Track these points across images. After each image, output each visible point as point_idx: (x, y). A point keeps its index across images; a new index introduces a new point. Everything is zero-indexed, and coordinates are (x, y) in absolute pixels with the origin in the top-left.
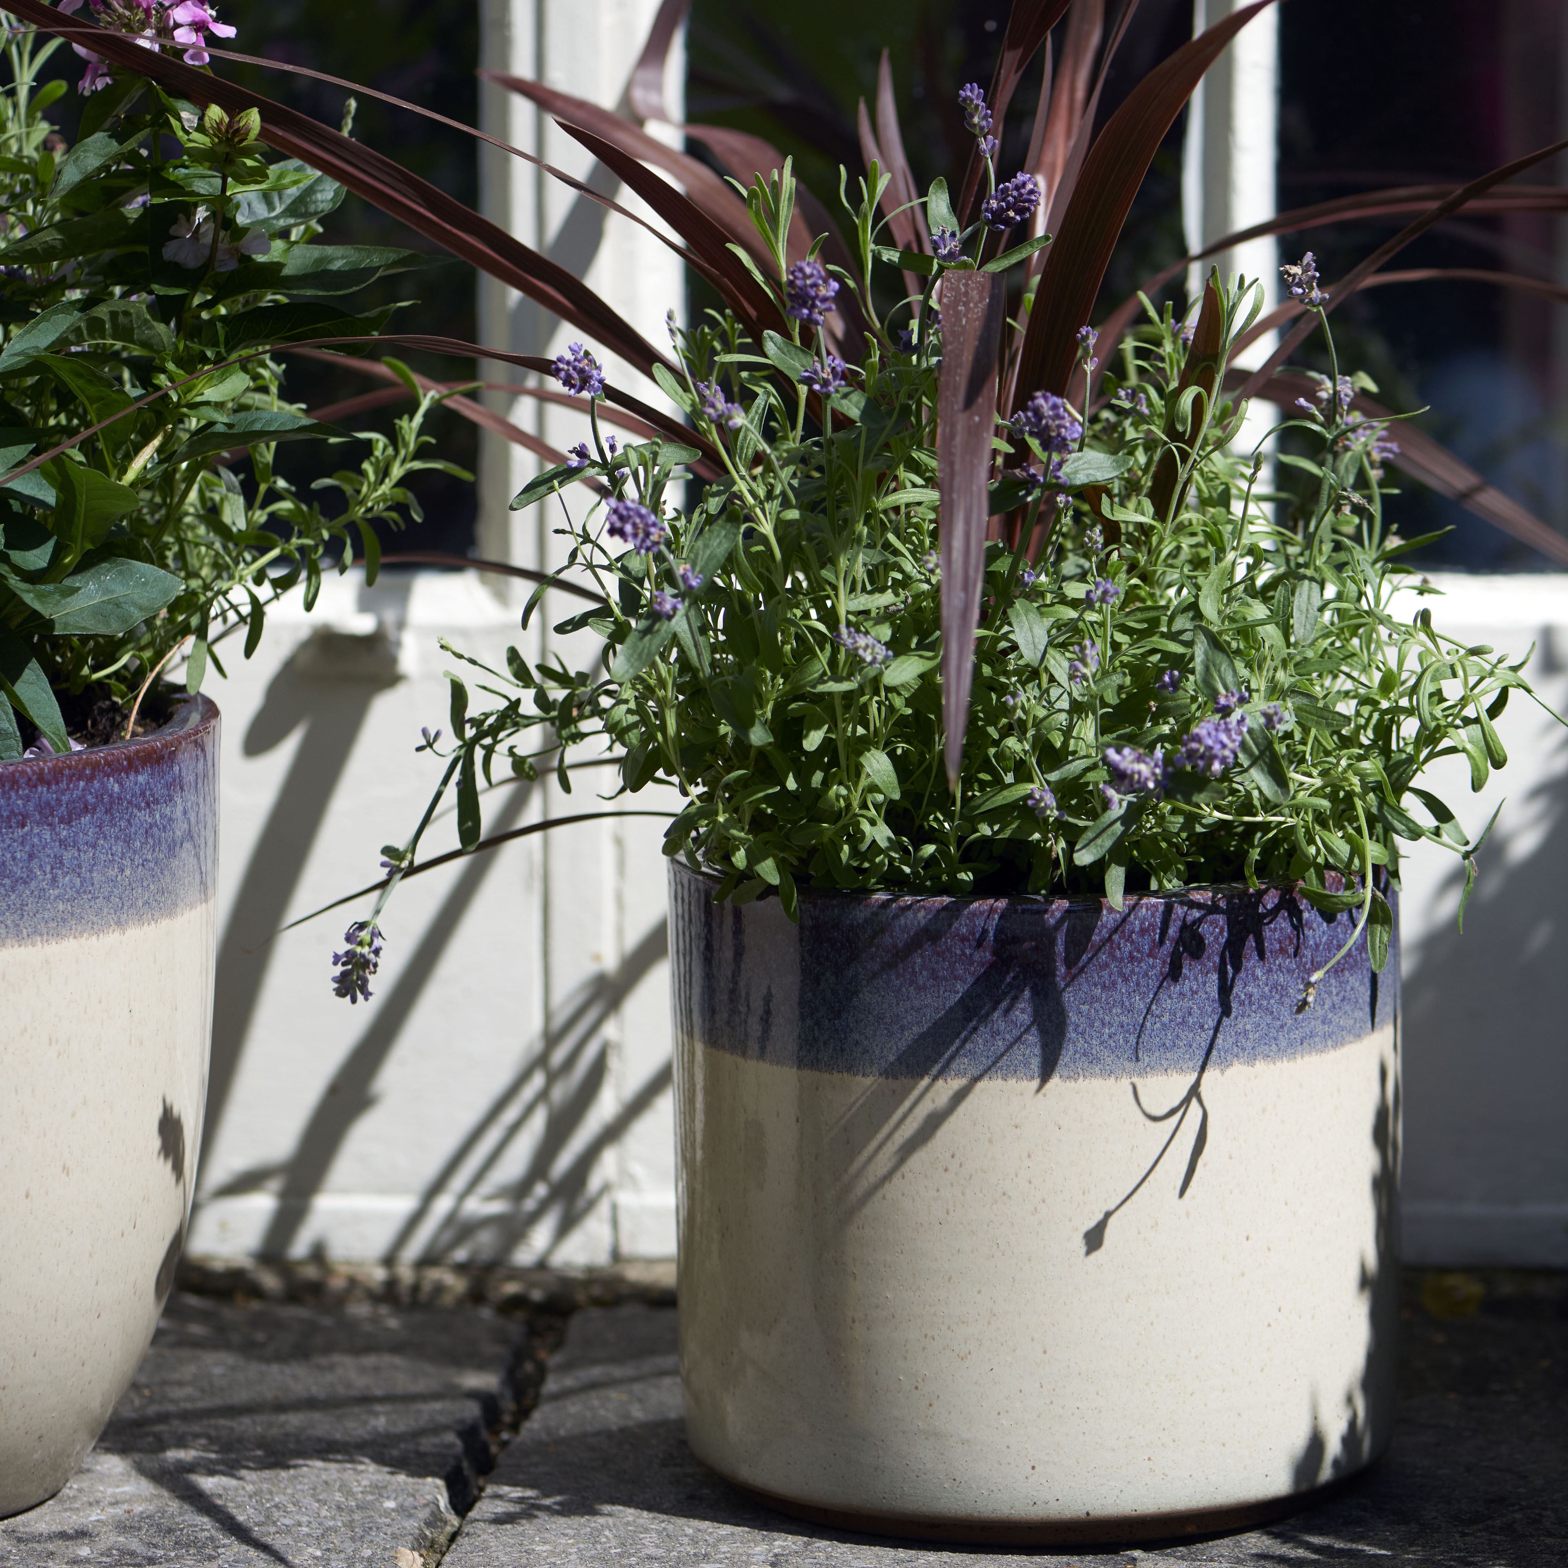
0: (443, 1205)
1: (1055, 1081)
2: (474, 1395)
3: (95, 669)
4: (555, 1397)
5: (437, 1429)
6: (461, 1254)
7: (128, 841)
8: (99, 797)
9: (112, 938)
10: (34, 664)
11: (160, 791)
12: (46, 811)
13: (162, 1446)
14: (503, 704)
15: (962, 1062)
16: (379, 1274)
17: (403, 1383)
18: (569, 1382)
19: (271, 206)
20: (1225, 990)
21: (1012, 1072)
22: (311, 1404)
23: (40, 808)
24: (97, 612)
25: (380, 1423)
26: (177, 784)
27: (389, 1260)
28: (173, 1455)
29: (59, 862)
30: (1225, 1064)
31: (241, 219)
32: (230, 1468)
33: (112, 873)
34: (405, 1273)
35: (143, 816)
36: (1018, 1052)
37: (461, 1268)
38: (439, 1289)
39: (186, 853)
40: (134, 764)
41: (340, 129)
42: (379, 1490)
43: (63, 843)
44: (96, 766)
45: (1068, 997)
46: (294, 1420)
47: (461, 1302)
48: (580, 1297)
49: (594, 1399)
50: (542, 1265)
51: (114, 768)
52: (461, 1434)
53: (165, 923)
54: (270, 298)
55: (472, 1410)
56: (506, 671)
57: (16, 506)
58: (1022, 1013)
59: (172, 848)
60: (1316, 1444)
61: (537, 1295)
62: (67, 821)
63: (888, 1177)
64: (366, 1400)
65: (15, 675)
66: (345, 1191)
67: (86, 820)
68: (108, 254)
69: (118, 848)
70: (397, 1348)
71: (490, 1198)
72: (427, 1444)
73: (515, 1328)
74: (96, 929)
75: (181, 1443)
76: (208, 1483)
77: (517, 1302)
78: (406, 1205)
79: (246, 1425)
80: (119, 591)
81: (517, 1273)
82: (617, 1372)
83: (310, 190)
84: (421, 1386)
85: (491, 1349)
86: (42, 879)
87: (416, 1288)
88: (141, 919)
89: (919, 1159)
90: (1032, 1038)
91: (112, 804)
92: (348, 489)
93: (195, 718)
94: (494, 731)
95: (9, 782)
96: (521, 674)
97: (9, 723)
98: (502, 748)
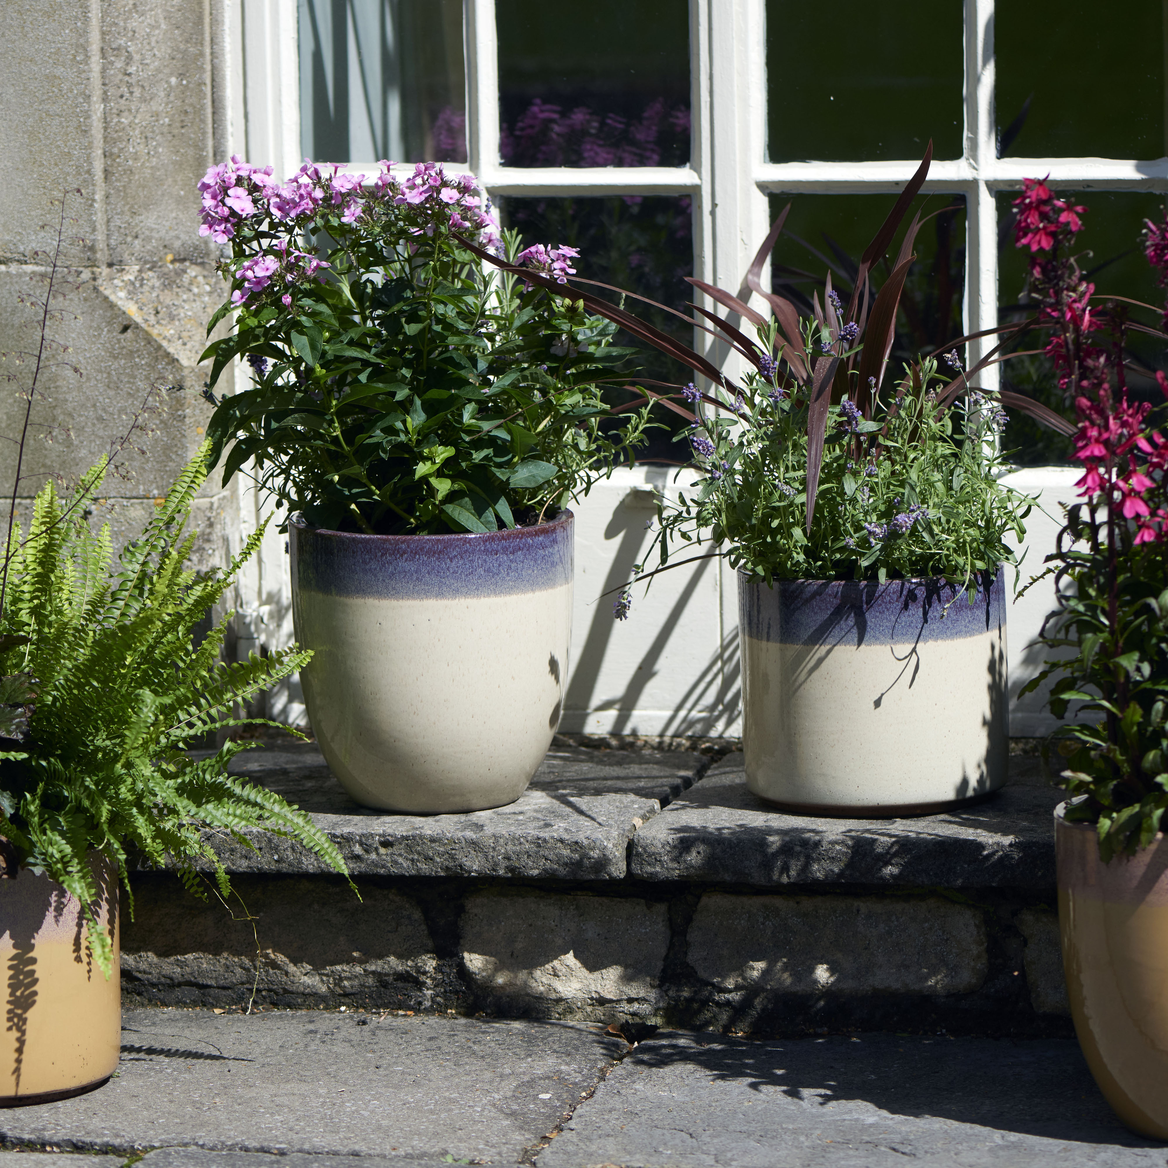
0: (682, 713)
1: (863, 646)
2: (681, 777)
3: (529, 500)
4: (709, 776)
5: (663, 786)
6: (690, 733)
7: (535, 561)
8: (525, 545)
9: (530, 595)
10: (503, 498)
11: (548, 543)
12: (505, 550)
13: (557, 789)
14: (676, 513)
15: (830, 640)
16: (657, 740)
17: (655, 773)
18: (716, 772)
19: (592, 332)
20: (925, 613)
21: (848, 643)
22: (618, 778)
23: (503, 548)
24: (527, 479)
25: (642, 784)
26: (555, 541)
27: (661, 735)
28: (561, 791)
29: (510, 567)
30: (926, 641)
31: (580, 337)
32: (580, 795)
33: (530, 572)
34: (667, 739)
35: (541, 552)
36: (849, 635)
37: (690, 738)
38: (679, 745)
39: (559, 568)
40: (537, 534)
41: (618, 304)
42: (633, 802)
43: (511, 561)
44: (523, 534)
45: (867, 615)
46: (609, 783)
47: (687, 749)
48: (734, 748)
49: (723, 777)
50: (721, 737)
51: (530, 535)
52: (671, 788)
53: (550, 591)
54: (593, 366)
55: (679, 781)
56: (678, 502)
57: (499, 442)
58: (851, 621)
59: (553, 564)
60: (965, 782)
61: (716, 747)
62: (513, 553)
63: (805, 681)
64: (639, 778)
65: (496, 502)
66: (645, 709)
67: (520, 553)
68: (534, 351)
69: (532, 563)
70: (657, 762)
71: (700, 711)
72: (656, 790)
73: (705, 759)
74: (523, 591)
75: (564, 788)
76: (572, 799)
77: (709, 750)
78: (669, 713)
79: (591, 784)
80: (535, 472)
81: (711, 740)
82: (735, 769)
83: (607, 326)
84: (662, 774)
85: (692, 763)
86: (503, 573)
87: (671, 744)
88: (540, 589)
89: (815, 675)
90: (855, 631)
91: (529, 548)
92: (622, 435)
93: (564, 518)
94: (673, 523)
95: (491, 539)
96: (683, 502)
97: (493, 519)
98: (676, 529)
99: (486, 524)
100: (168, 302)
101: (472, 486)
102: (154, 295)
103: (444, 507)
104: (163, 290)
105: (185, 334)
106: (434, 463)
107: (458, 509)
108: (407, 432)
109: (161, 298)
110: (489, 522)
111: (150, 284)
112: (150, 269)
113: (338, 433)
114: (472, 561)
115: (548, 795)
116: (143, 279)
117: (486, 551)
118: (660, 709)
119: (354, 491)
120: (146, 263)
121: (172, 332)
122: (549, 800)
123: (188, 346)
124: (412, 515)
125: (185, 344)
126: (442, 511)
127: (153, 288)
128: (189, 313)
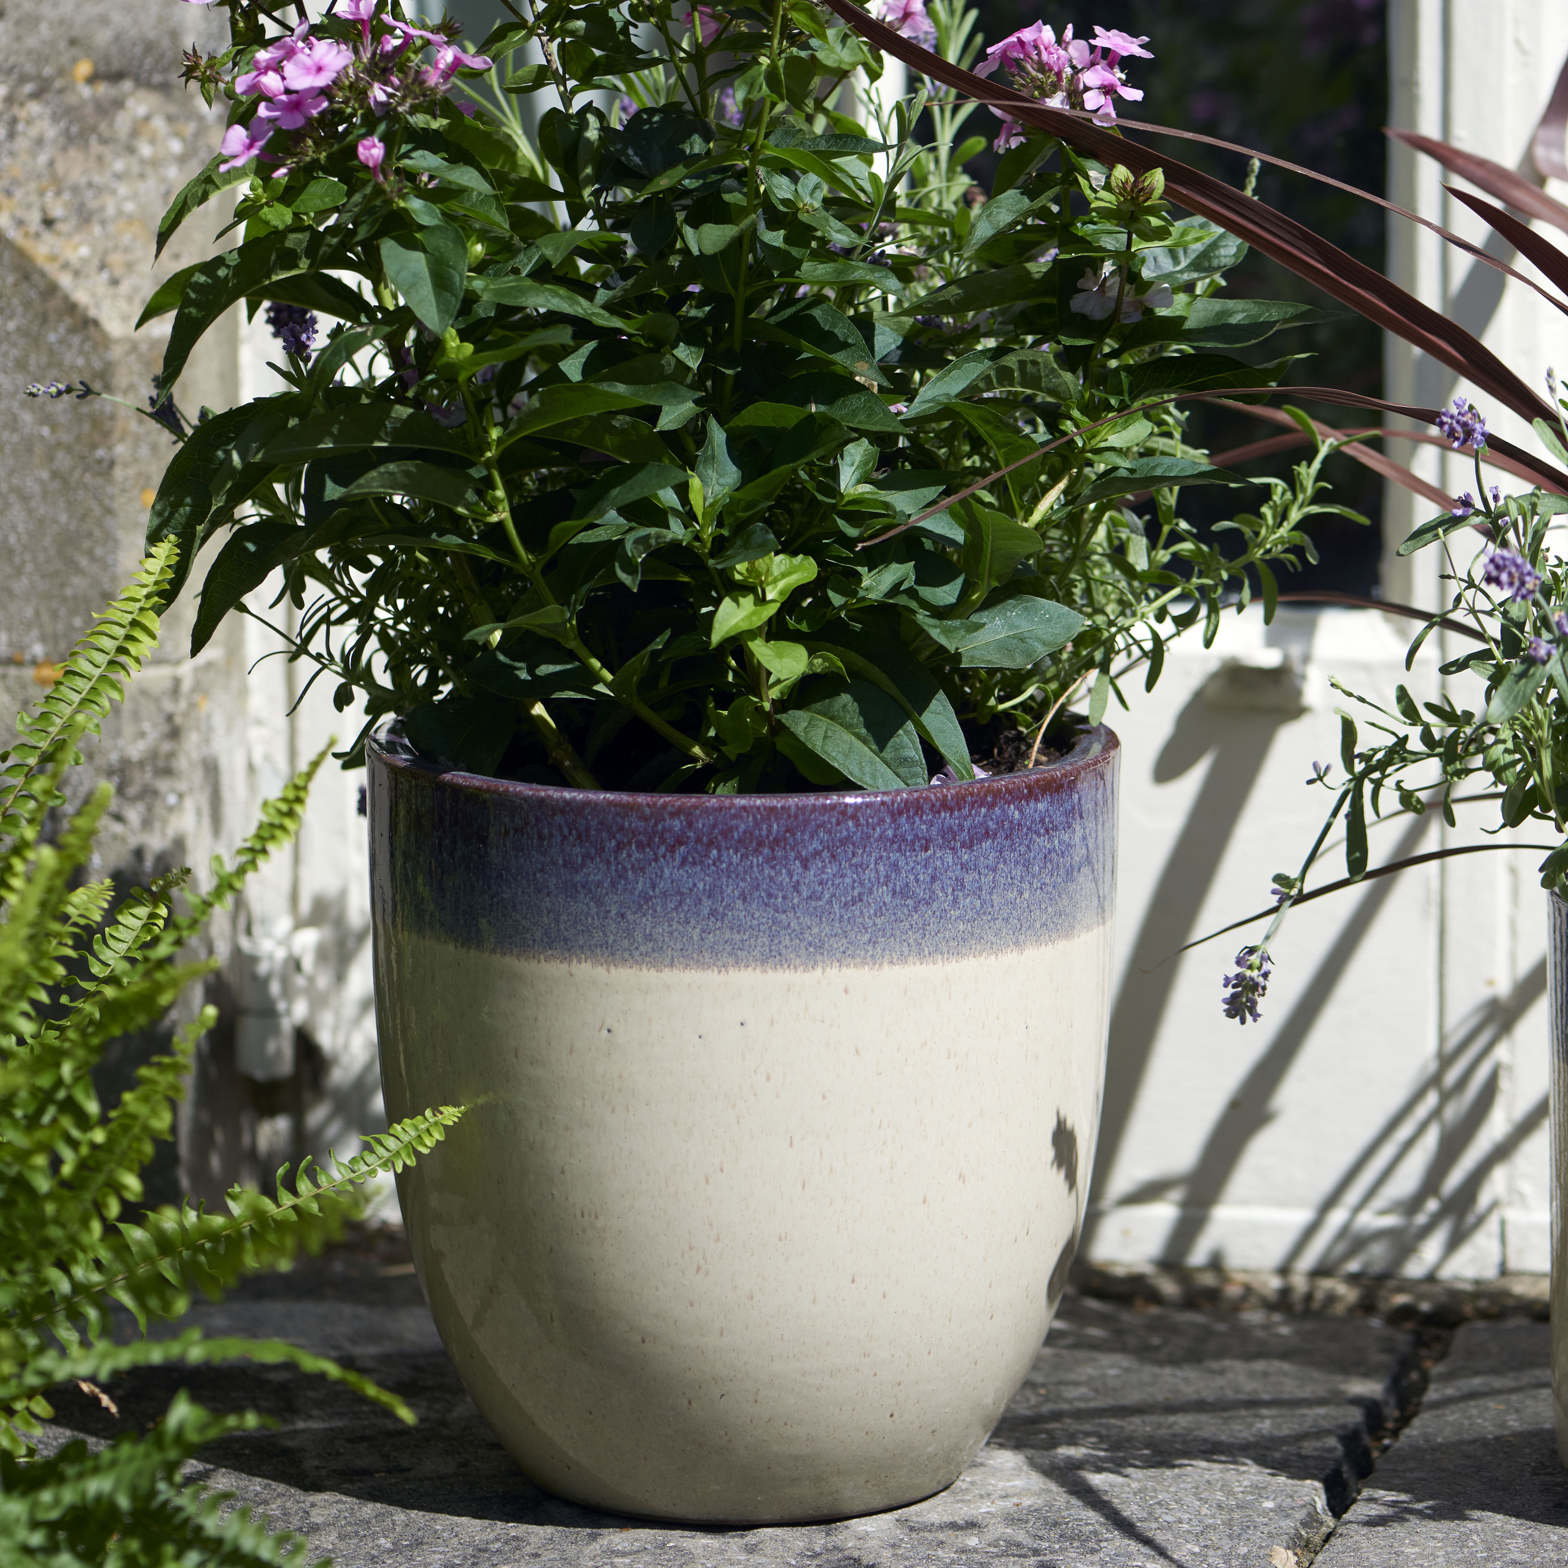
0: (1337, 1218)
2: (1357, 1401)
3: (1001, 700)
4: (1436, 1405)
5: (1319, 1434)
6: (1353, 1266)
7: (1027, 865)
8: (1000, 823)
9: (1010, 958)
10: (941, 695)
11: (1059, 818)
12: (949, 836)
13: (1053, 1443)
14: (1391, 740)
16: (1275, 1283)
17: (1291, 1388)
18: (1450, 1391)
19: (1176, 260)
22: (1200, 1406)
23: (943, 833)
24: (1003, 646)
25: (1265, 1426)
26: (1075, 813)
27: (1284, 1270)
28: (1065, 1451)
29: (960, 884)
31: (1147, 273)
32: (1117, 1466)
33: (1011, 896)
34: (1299, 1282)
35: (1042, 842)
37: (1354, 1279)
38: (1331, 1298)
39: (1084, 878)
40: (1034, 792)
41: (1243, 188)
42: (1259, 1490)
43: (964, 867)
44: (997, 794)
46: (1182, 1421)
47: (1352, 1310)
48: (1468, 1309)
49: (1473, 1408)
50: (1431, 1278)
51: (1015, 796)
52: (1342, 1439)
53: (1062, 945)
54: (1175, 349)
55: (1355, 1416)
56: (1395, 709)
57: (928, 544)
59: (1070, 873)
61: (1425, 1306)
62: (969, 845)
64: (1253, 1404)
65: (922, 705)
66: (1244, 1202)
67: (987, 844)
68: (1020, 305)
69: (1018, 872)
70: (1286, 1355)
71: (1383, 1212)
72: (1309, 1447)
73: (1403, 1338)
74: (995, 948)
75: (1072, 1441)
76: (1097, 1480)
77: (1406, 1313)
78: (1302, 1216)
79: (1136, 1425)
80: (1025, 627)
81: (1406, 1286)
82: (1497, 1382)
83: (1214, 246)
84: (1306, 1392)
85: (1378, 1357)
86: (943, 900)
87: (1309, 1297)
88: (1038, 941)
91: (1012, 831)
92: (1247, 531)
93: (1096, 748)
94: (1382, 766)
95: (914, 808)
96: (1410, 712)
97: (915, 752)
98: (1390, 782)
99: (897, 765)
100: (76, 176)
101: (861, 662)
102: (42, 159)
103: (784, 718)
104: (64, 149)
105: (116, 259)
106: (761, 601)
107: (823, 723)
108: (689, 517)
109: (60, 168)
110: (905, 761)
111: (34, 132)
112: (36, 96)
113: (502, 515)
114: (862, 867)
115: (1033, 1464)
116: (14, 121)
117: (898, 841)
118: (1281, 1203)
119: (545, 669)
120: (23, 79)
121: (84, 251)
122: (1036, 1481)
123: (125, 287)
124: (698, 737)
125: (115, 282)
126: (779, 729)
127: (40, 142)
128: (129, 207)
